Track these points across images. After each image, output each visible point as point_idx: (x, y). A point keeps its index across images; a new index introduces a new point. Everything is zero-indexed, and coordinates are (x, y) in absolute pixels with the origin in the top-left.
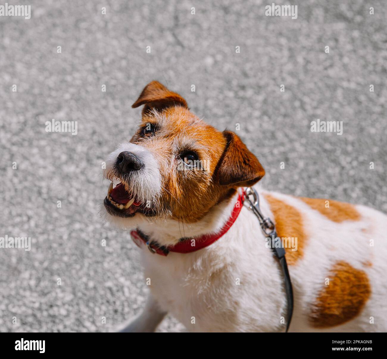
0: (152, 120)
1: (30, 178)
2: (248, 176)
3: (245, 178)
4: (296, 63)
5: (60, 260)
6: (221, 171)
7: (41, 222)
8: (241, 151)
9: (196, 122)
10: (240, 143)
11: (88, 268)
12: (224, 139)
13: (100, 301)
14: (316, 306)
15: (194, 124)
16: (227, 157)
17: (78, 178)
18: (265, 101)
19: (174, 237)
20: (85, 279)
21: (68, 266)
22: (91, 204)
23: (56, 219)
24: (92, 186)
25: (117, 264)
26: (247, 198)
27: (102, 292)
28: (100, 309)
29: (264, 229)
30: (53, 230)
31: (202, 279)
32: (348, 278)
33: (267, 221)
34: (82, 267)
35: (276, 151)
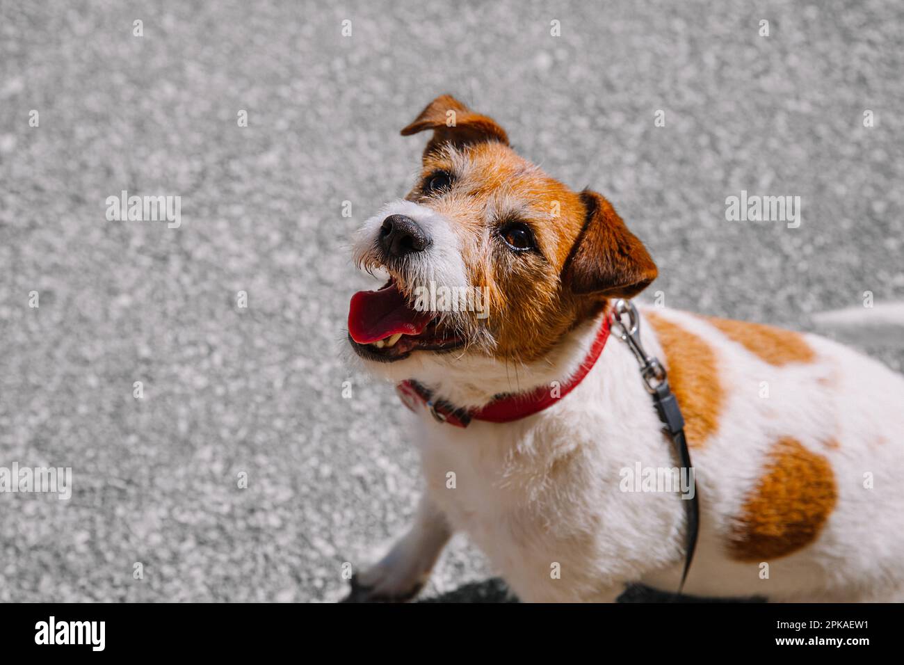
0: (444, 164)
1: (212, 275)
2: (626, 277)
3: (621, 281)
4: (701, 66)
5: (268, 427)
6: (574, 267)
7: (233, 356)
8: (615, 230)
9: (529, 170)
10: (612, 214)
11: (321, 440)
12: (581, 205)
13: (342, 501)
14: (741, 520)
15: (523, 174)
16: (588, 240)
17: (301, 275)
18: (645, 136)
19: (483, 393)
20: (314, 462)
21: (284, 436)
22: (326, 323)
23: (262, 351)
24: (327, 292)
25: (374, 433)
26: (618, 318)
27: (346, 485)
28: (343, 516)
29: (647, 379)
30: (256, 371)
31: (536, 472)
32: (799, 469)
33: (653, 365)
34: (309, 439)
35: (665, 227)
